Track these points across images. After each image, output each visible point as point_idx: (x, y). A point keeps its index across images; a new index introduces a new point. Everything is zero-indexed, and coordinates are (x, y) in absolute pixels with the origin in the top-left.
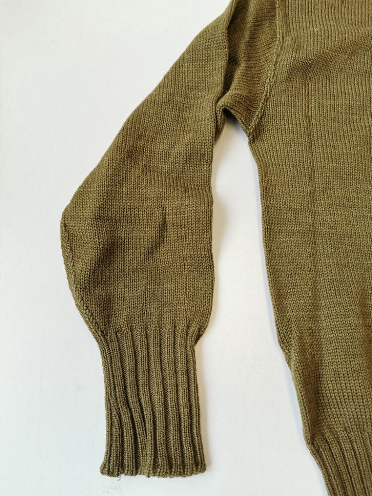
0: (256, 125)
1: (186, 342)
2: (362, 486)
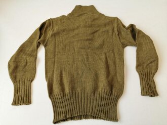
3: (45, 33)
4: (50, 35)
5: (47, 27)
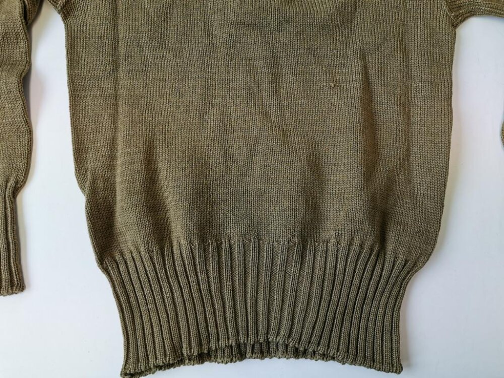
0: (63, 3)
1: (5, 194)
2: (142, 293)
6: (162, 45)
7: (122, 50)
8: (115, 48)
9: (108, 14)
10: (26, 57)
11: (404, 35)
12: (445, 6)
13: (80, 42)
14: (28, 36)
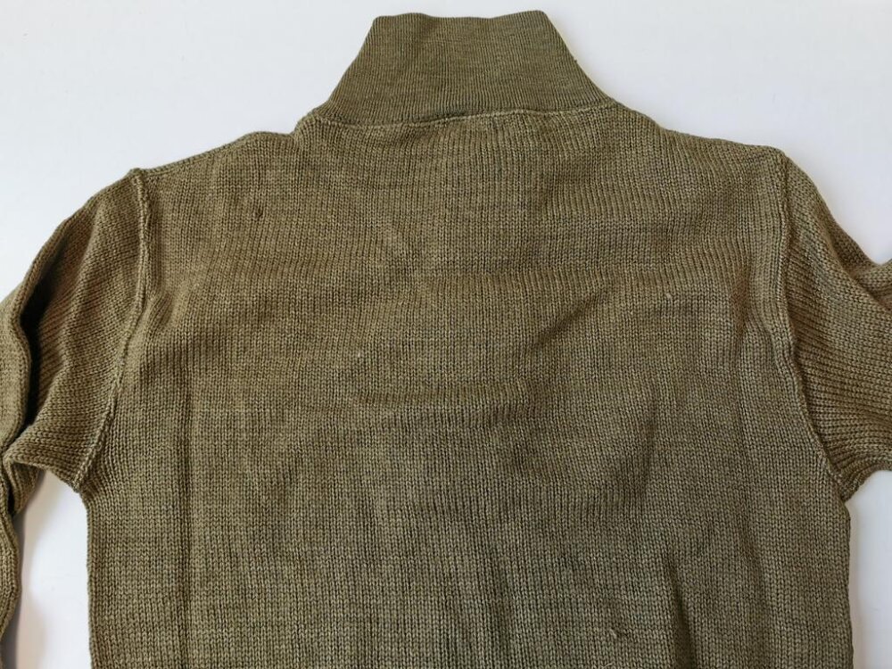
3: (78, 347)
4: (134, 363)
5: (100, 279)
6: (275, 551)
7: (197, 564)
8: (184, 561)
9: (172, 490)
10: (11, 580)
11: (746, 518)
12: (825, 459)
13: (116, 553)
14: (15, 541)
